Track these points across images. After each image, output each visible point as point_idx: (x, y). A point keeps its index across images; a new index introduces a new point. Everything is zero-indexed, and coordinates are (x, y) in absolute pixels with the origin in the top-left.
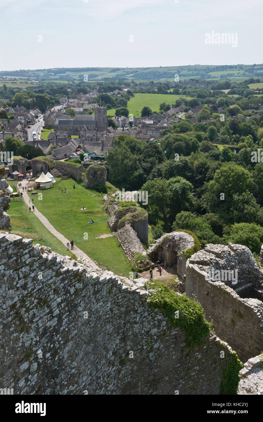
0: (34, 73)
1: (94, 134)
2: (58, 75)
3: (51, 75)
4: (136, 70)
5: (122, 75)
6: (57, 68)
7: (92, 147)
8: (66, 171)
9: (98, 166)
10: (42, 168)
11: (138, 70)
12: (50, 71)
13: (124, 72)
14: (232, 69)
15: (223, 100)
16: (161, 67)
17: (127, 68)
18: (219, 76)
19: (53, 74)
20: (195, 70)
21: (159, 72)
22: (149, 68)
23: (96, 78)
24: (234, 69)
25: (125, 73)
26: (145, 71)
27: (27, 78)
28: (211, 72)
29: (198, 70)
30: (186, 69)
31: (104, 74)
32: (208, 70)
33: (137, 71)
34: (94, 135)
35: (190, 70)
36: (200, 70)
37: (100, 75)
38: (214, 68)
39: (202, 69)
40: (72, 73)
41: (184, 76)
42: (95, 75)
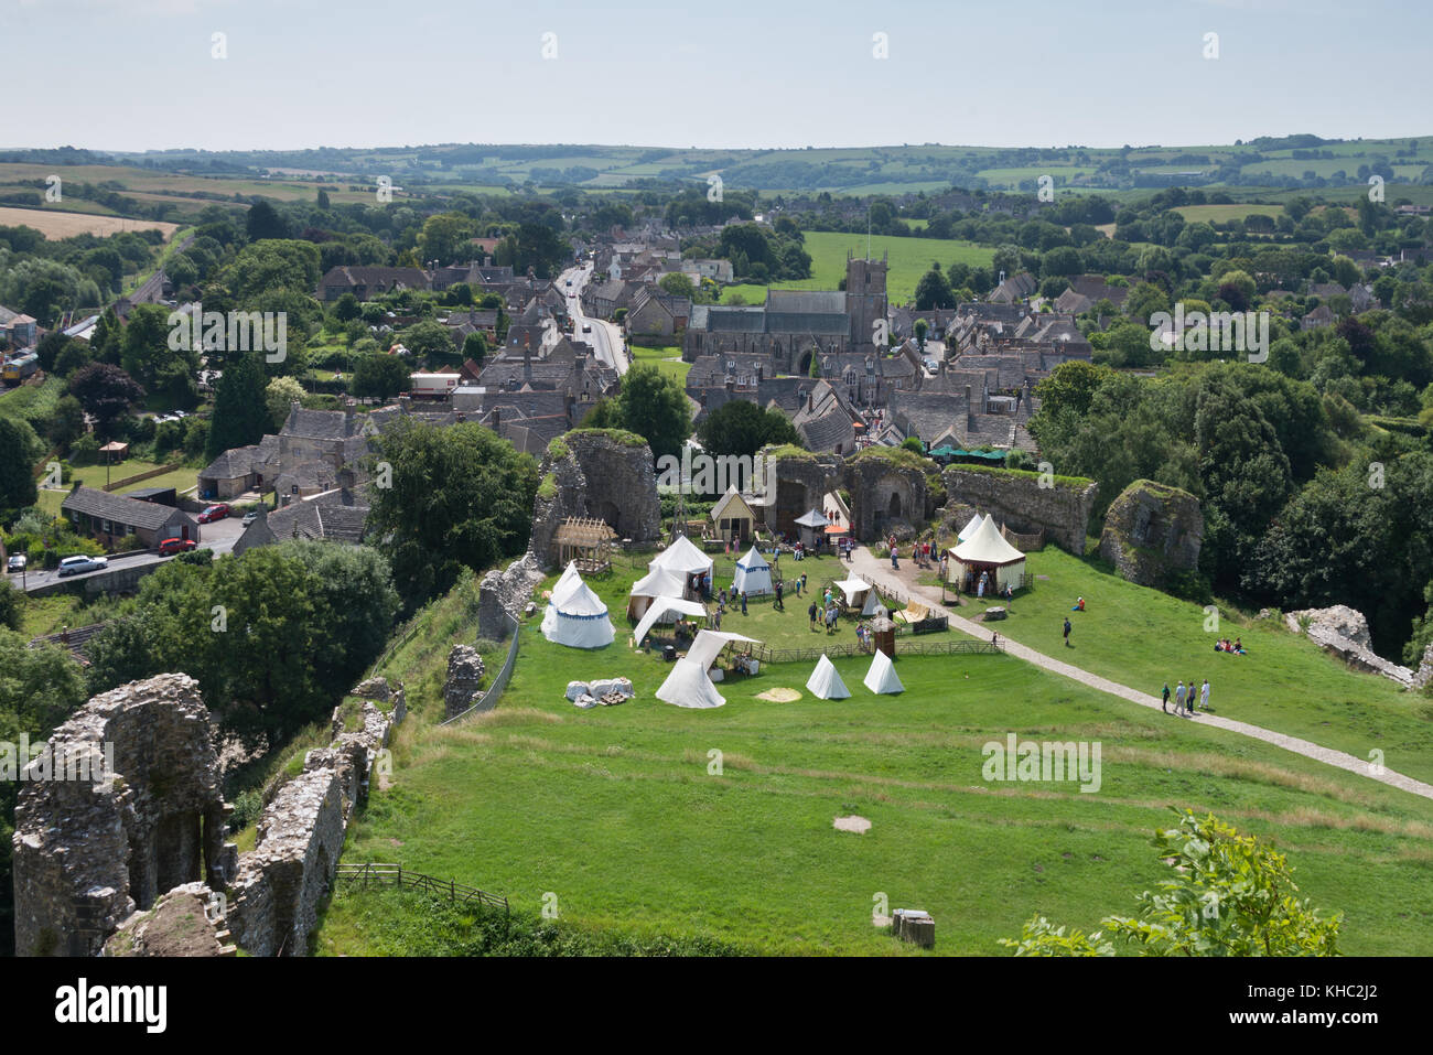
0: (373, 161)
2: (455, 167)
3: (431, 168)
4: (727, 156)
5: (683, 172)
6: (452, 145)
9: (1162, 490)
10: (895, 496)
11: (735, 157)
12: (426, 153)
13: (687, 162)
14: (1052, 162)
16: (810, 149)
17: (694, 150)
18: (1016, 184)
19: (438, 164)
20: (930, 160)
21: (810, 167)
22: (772, 151)
23: (591, 182)
24: (1061, 161)
25: (692, 166)
26: (761, 162)
27: (348, 175)
28: (985, 168)
29: (940, 162)
30: (900, 159)
31: (616, 168)
32: (975, 161)
33: (731, 162)
35: (911, 161)
36: (948, 162)
37: (603, 171)
38: (992, 158)
39: (953, 160)
40: (508, 162)
41: (896, 182)
42: (587, 170)
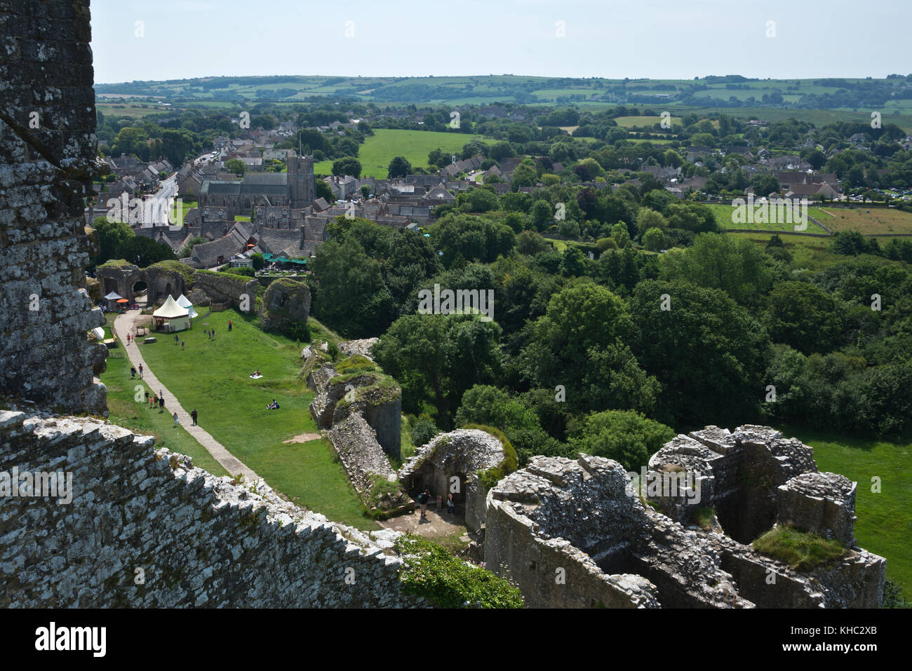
0: (163, 88)
1: (285, 213)
2: (212, 90)
3: (197, 91)
4: (378, 82)
5: (349, 91)
6: (211, 77)
7: (278, 240)
8: (221, 293)
9: (292, 283)
10: (169, 285)
11: (383, 82)
12: (195, 82)
13: (353, 85)
14: (580, 87)
15: (563, 147)
16: (431, 77)
17: (360, 78)
18: (555, 99)
19: (201, 88)
20: (504, 84)
21: (428, 87)
22: (407, 78)
23: (292, 97)
24: (585, 86)
25: (355, 88)
26: (398, 85)
27: (146, 97)
28: (538, 89)
29: (510, 86)
30: (485, 83)
31: (309, 89)
32: (531, 85)
33: (380, 84)
34: (284, 216)
35: (493, 85)
36: (515, 85)
37: (301, 91)
38: (543, 83)
39: (519, 84)
40: (243, 87)
41: (482, 96)
42: (291, 90)
